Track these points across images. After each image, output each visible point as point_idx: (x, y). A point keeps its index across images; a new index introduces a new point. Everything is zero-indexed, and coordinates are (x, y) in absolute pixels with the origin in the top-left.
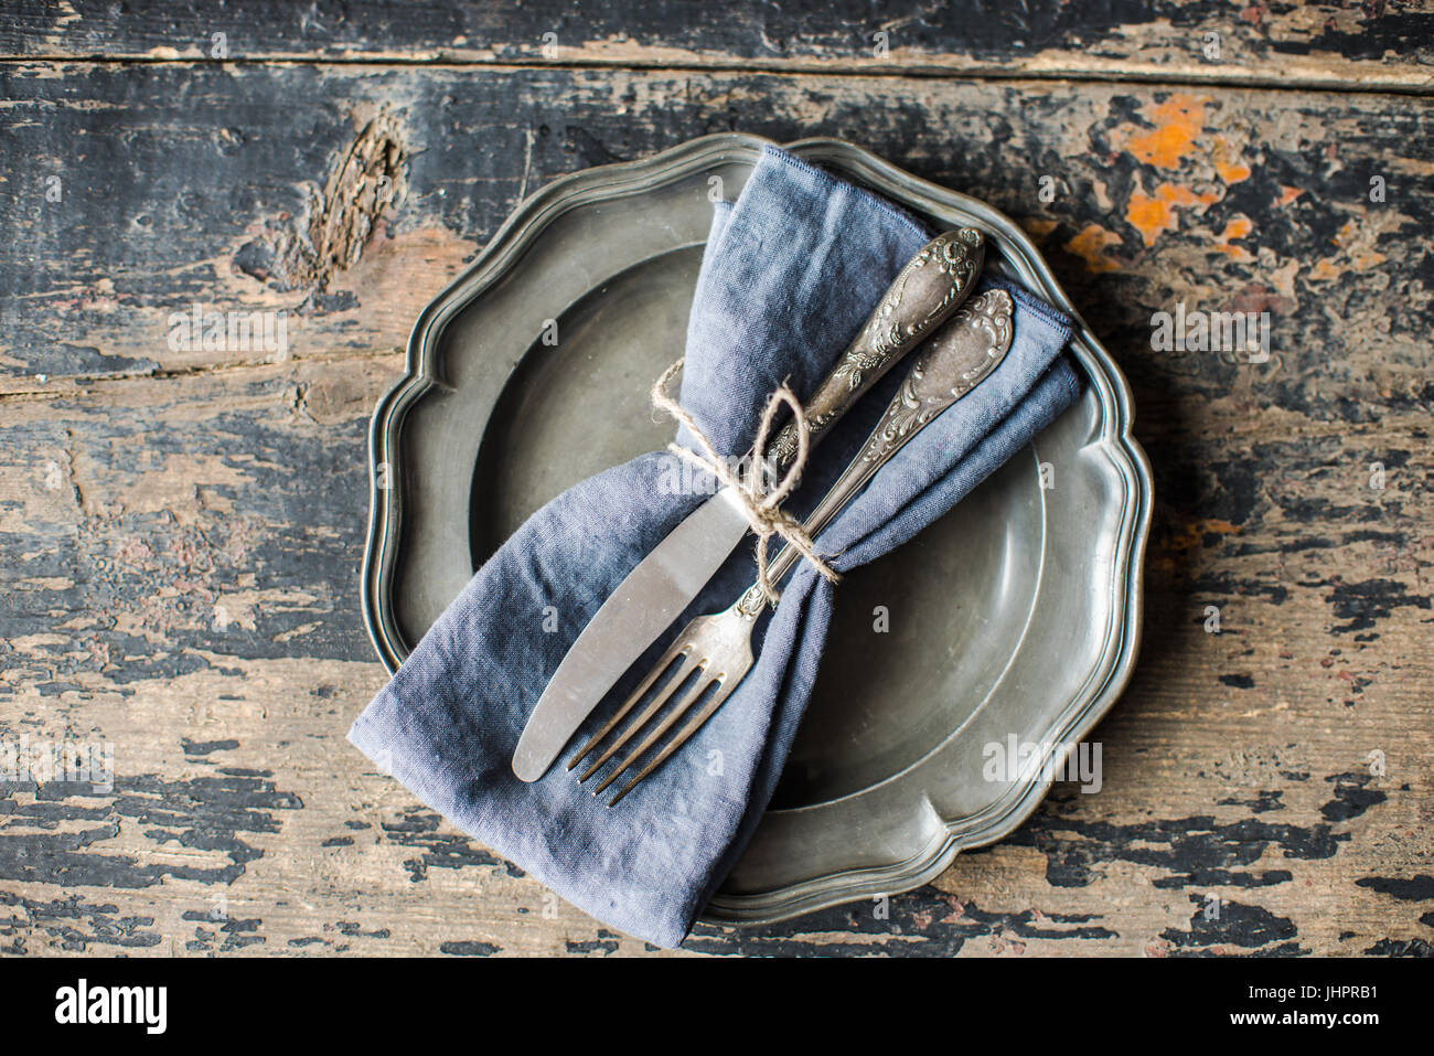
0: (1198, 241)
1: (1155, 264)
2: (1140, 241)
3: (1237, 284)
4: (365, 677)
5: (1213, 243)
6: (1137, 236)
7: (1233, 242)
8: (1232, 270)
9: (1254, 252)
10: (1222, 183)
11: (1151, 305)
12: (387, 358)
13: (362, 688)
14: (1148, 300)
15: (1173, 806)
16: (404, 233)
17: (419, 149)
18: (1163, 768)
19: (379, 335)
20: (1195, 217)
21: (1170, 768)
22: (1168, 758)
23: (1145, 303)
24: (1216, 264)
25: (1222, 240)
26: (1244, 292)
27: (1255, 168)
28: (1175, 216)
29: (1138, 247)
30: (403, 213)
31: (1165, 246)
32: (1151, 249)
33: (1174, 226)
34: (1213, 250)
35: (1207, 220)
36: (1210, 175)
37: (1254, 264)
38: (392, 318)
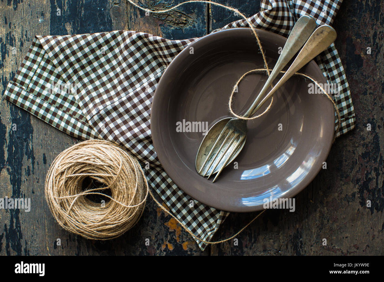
0: (166, 236)
1: (160, 225)
2: (166, 222)
3: (156, 247)
4: (47, 25)
5: (166, 240)
6: (167, 221)
7: (167, 245)
8: (159, 245)
9: (164, 251)
10: (182, 243)
11: (149, 224)
12: (127, 26)
13: (44, 24)
14: (150, 223)
15: (24, 229)
16: (161, 29)
17: (184, 31)
18: (33, 226)
19: (134, 24)
20: (173, 236)
21: (34, 228)
22: (36, 228)
23: (149, 223)
24: (161, 241)
25: (167, 243)
26: (154, 248)
27: (187, 251)
28: (173, 231)
29: (164, 221)
30: (166, 28)
31: (165, 228)
32: (164, 224)
33: (170, 230)
34: (164, 241)
35: (172, 239)
36: (184, 240)
37: (161, 251)
38: (138, 27)
